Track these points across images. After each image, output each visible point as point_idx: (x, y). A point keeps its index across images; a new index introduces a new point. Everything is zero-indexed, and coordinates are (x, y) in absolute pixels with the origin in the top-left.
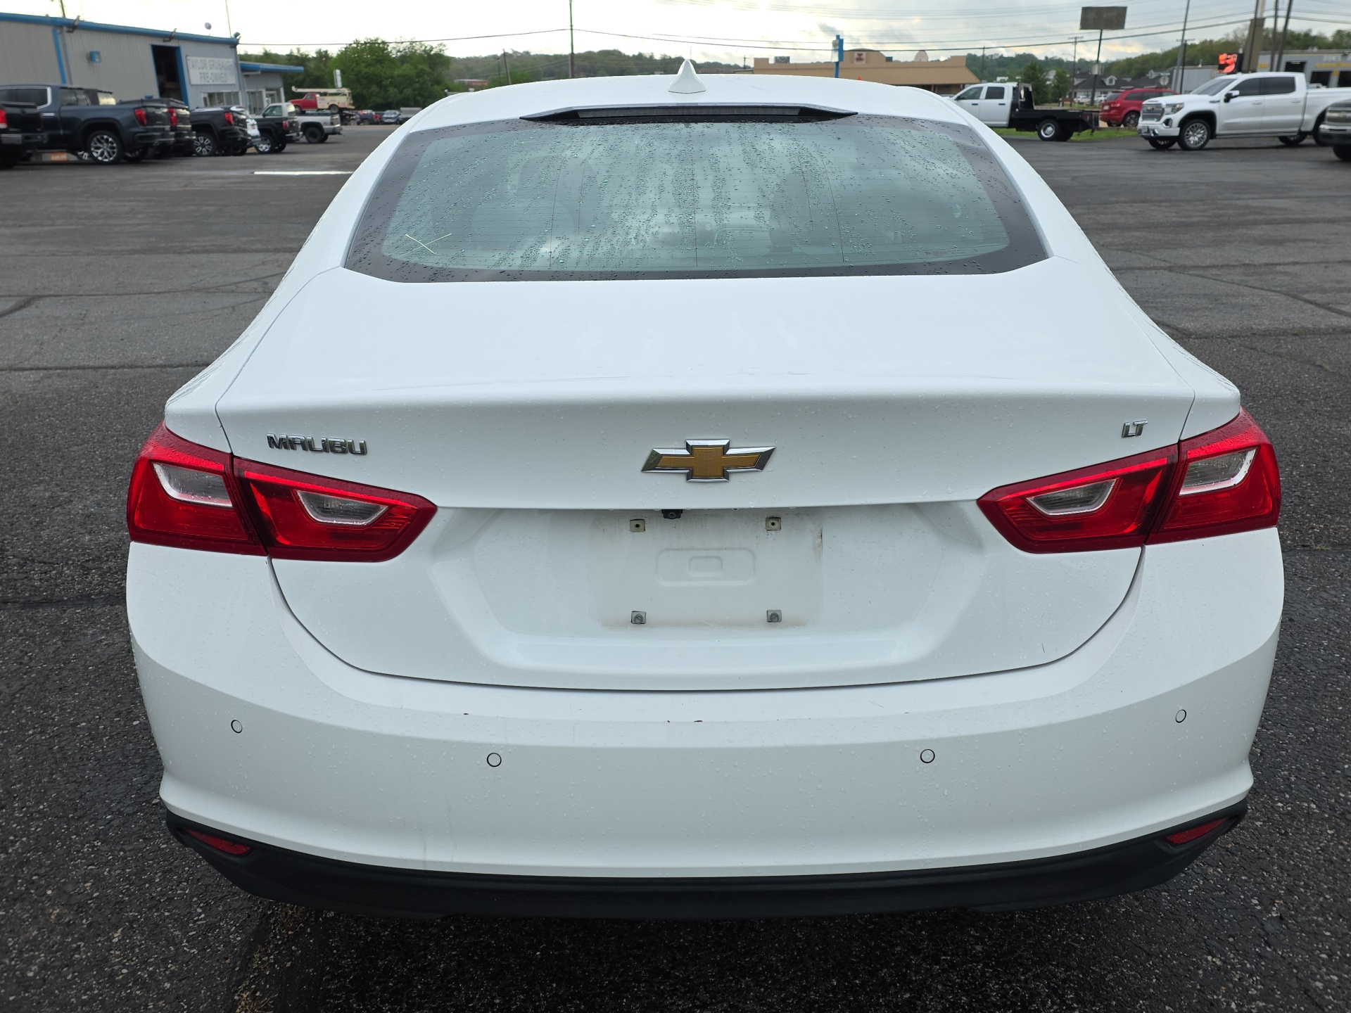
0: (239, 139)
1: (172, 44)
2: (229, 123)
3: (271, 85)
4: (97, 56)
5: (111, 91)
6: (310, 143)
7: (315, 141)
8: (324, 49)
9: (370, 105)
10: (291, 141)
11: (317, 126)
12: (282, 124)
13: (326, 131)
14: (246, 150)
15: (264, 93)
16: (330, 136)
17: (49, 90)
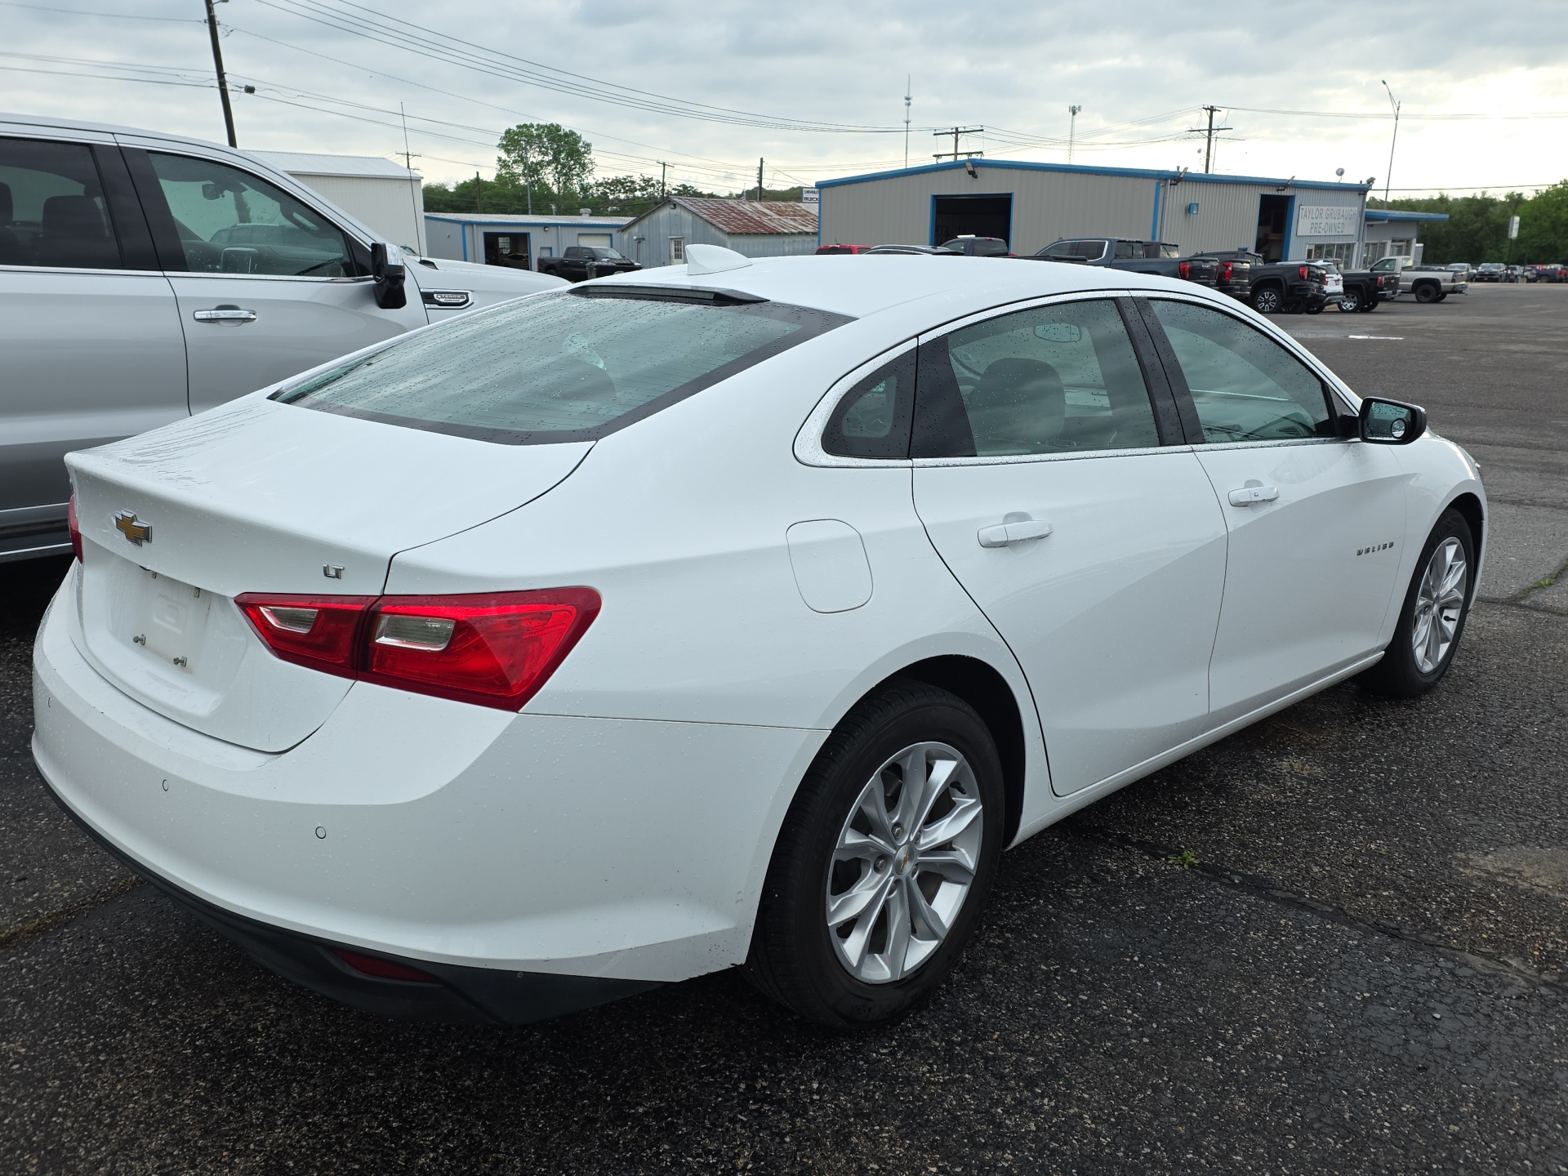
0: (1309, 296)
1: (1287, 193)
2: (1302, 278)
3: (1400, 236)
4: (1195, 207)
5: (1176, 244)
6: (1419, 302)
7: (1427, 300)
8: (1518, 191)
9: (1561, 259)
10: (1384, 299)
11: (1435, 283)
12: (1377, 279)
13: (1443, 290)
14: (1323, 308)
15: (1389, 244)
16: (1448, 295)
17: (1107, 242)
